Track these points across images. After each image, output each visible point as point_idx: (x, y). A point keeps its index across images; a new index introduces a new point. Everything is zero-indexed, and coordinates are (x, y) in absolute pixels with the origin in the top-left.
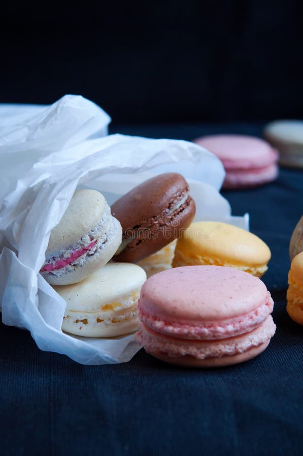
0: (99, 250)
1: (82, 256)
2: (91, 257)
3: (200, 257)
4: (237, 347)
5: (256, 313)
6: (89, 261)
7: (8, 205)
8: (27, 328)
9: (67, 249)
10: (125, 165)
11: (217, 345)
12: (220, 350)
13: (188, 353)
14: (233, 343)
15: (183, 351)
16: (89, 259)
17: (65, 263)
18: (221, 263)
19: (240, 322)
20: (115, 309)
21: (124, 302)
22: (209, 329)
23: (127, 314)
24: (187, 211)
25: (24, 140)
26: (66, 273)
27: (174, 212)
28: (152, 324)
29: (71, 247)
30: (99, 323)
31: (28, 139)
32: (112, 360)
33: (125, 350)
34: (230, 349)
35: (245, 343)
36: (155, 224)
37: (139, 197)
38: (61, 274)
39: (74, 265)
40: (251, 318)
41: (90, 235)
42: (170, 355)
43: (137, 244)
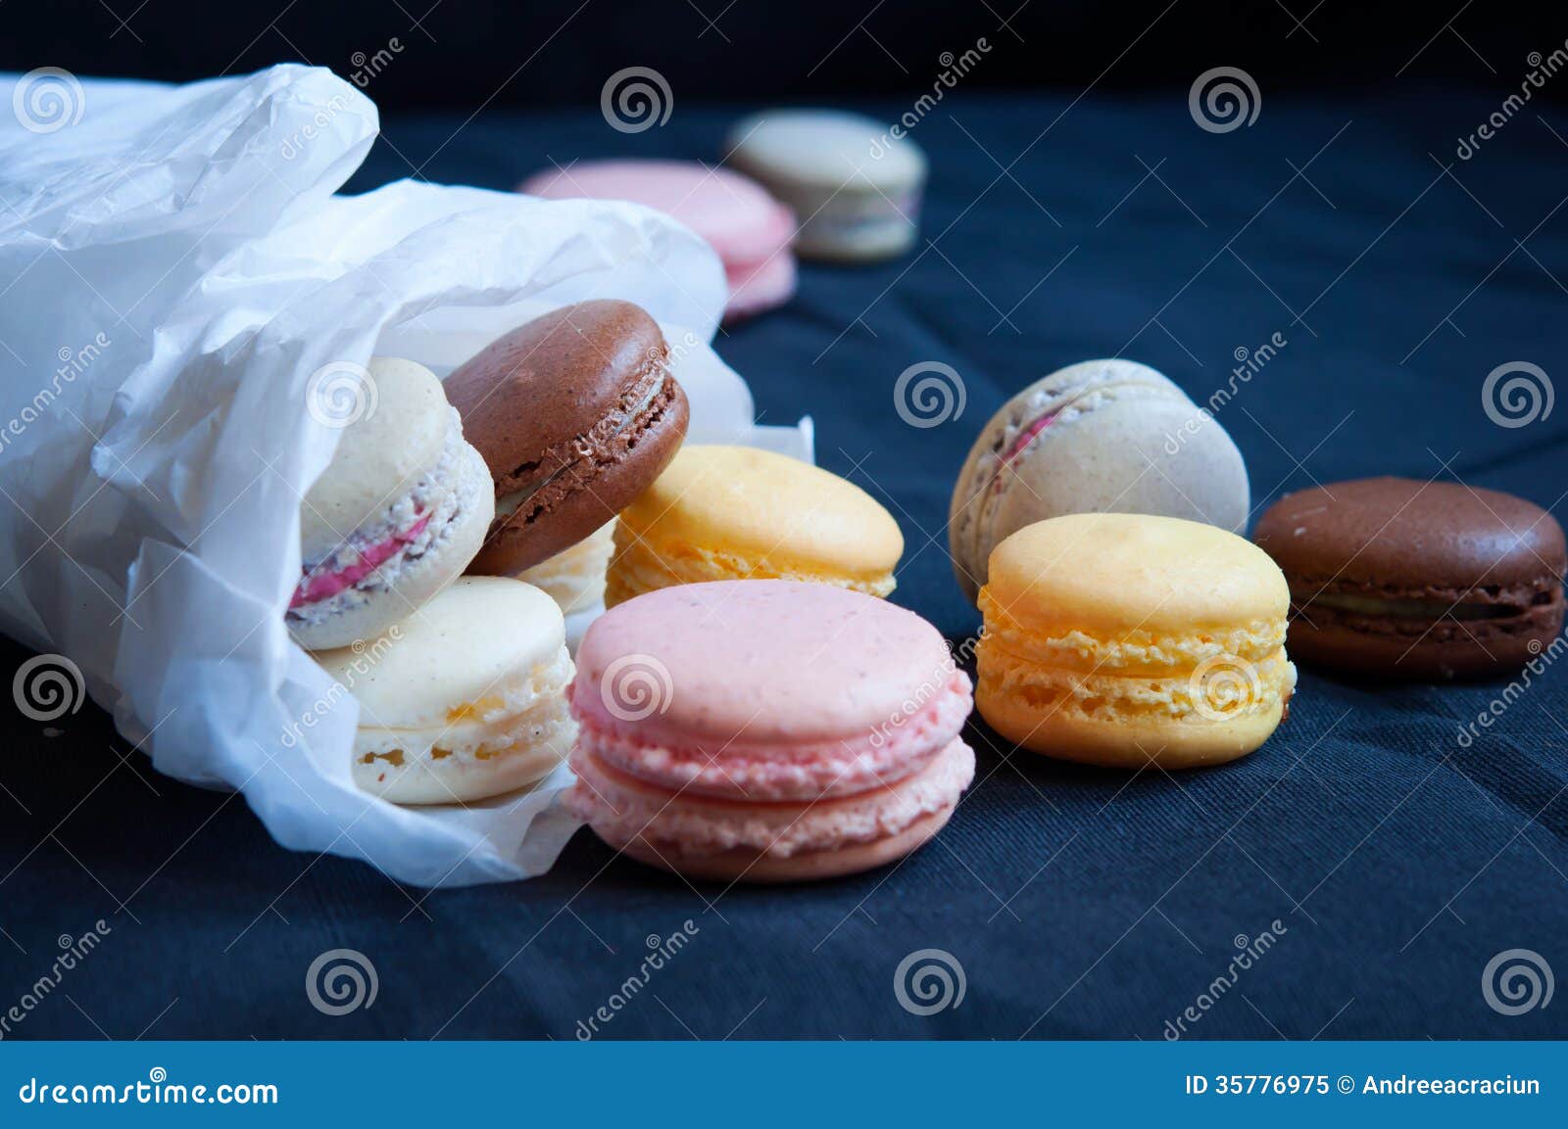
0: (439, 541)
1: (390, 562)
2: (415, 561)
3: (709, 555)
4: (883, 819)
5: (933, 717)
6: (409, 577)
7: (130, 408)
8: (234, 782)
9: (350, 540)
10: (488, 282)
11: (826, 813)
12: (836, 829)
13: (744, 841)
14: (870, 806)
15: (728, 835)
16: (413, 568)
17: (337, 584)
18: (772, 571)
19: (890, 744)
20: (486, 716)
21: (513, 696)
22: (808, 768)
23: (518, 732)
24: (669, 418)
25: (166, 207)
26: (339, 613)
27: (636, 420)
28: (631, 759)
29: (359, 535)
30: (439, 762)
31: (179, 204)
32: (503, 870)
33: (525, 841)
34: (863, 824)
35: (901, 808)
36: (583, 458)
37: (526, 376)
38: (325, 616)
39: (368, 589)
40: (920, 732)
41: (414, 498)
42: (687, 848)
43: (530, 520)
